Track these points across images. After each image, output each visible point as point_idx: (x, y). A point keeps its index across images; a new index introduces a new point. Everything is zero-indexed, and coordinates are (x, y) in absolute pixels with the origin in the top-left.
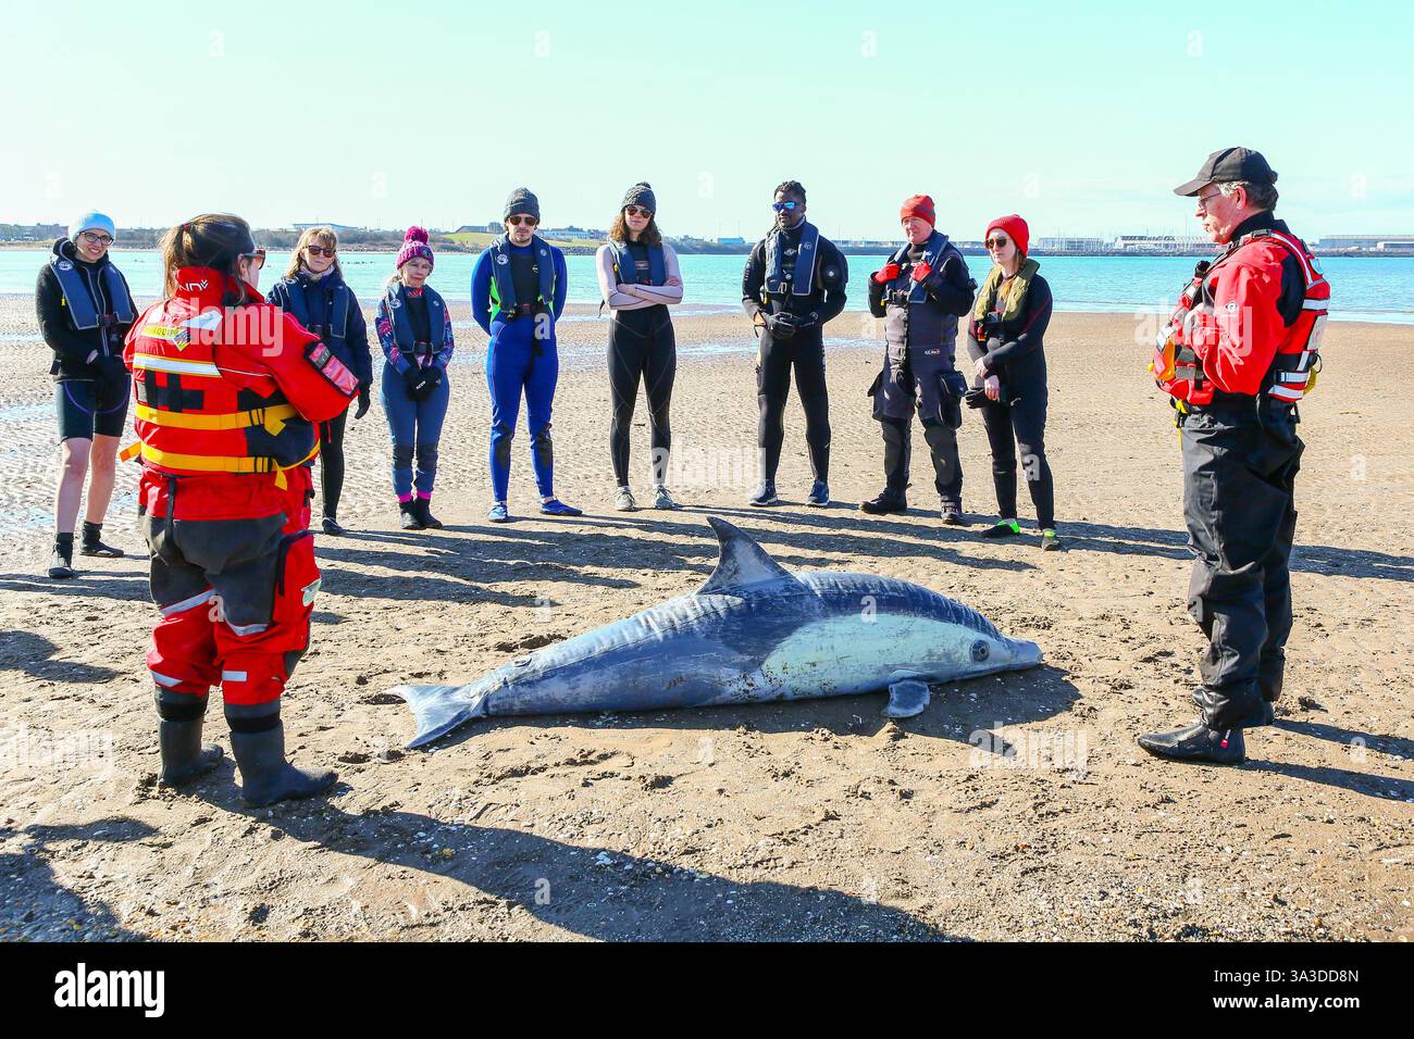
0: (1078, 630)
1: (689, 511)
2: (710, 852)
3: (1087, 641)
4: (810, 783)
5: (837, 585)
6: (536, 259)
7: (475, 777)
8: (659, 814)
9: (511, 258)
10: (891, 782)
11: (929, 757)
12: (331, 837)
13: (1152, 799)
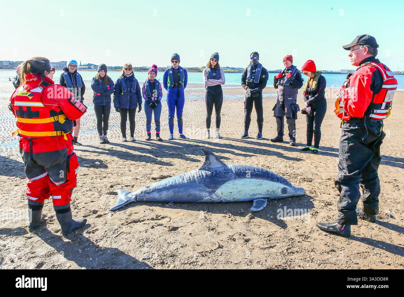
0: (320, 183)
1: (224, 139)
2: (178, 257)
3: (322, 187)
4: (219, 233)
5: (240, 169)
6: (179, 72)
7: (123, 222)
8: (169, 241)
9: (173, 72)
10: (244, 235)
11: (259, 226)
12: (73, 240)
13: (328, 249)
